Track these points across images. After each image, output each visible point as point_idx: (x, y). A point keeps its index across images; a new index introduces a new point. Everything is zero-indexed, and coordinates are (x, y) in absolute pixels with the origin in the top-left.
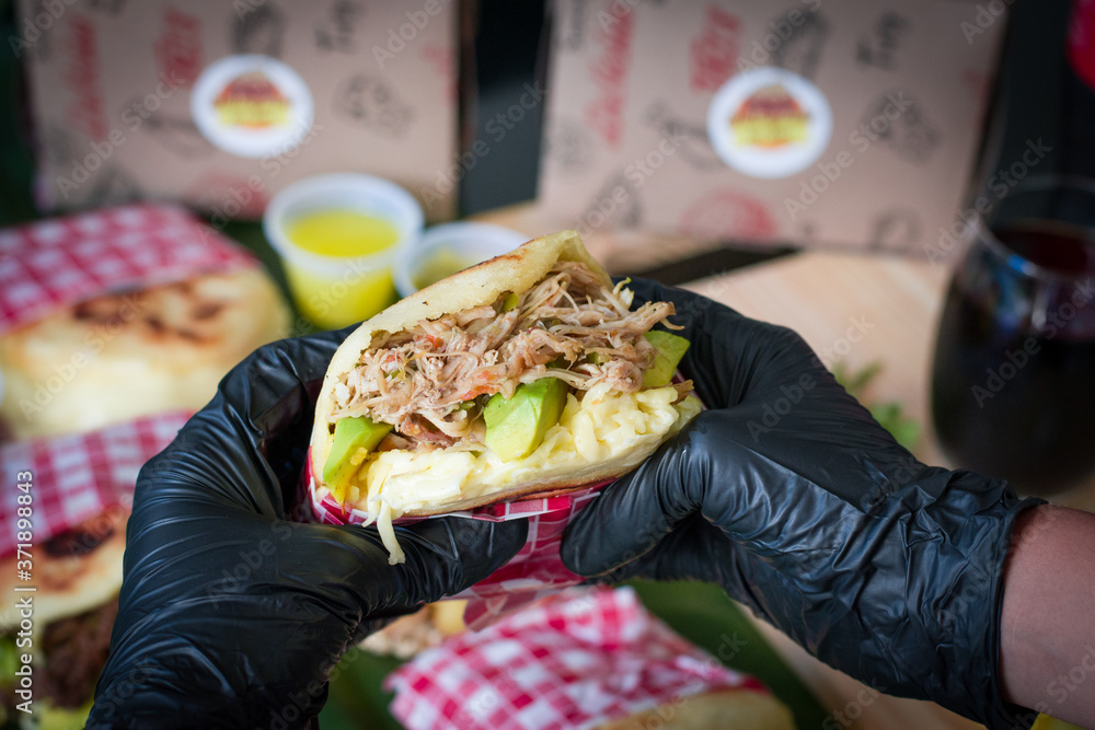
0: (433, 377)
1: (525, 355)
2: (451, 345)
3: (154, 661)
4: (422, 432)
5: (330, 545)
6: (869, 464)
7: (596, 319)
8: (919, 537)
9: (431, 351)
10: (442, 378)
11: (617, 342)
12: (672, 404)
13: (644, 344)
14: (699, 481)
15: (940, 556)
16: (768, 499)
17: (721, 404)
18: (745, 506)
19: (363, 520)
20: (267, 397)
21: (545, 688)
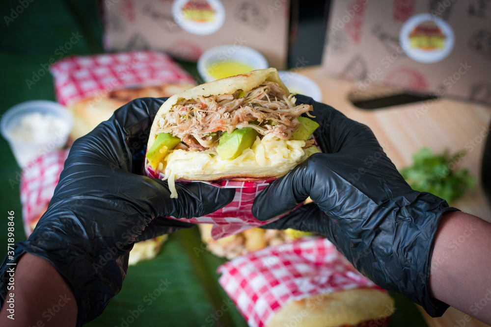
0: (200, 120)
1: (240, 116)
2: (211, 108)
3: (58, 219)
4: (192, 143)
5: (145, 184)
6: (385, 185)
7: (276, 107)
8: (400, 219)
9: (201, 109)
10: (203, 121)
11: (283, 118)
12: (302, 148)
13: (296, 121)
14: (309, 183)
15: (409, 228)
16: (338, 193)
17: (330, 152)
18: (327, 196)
19: (163, 177)
20: (134, 120)
21: (286, 278)
